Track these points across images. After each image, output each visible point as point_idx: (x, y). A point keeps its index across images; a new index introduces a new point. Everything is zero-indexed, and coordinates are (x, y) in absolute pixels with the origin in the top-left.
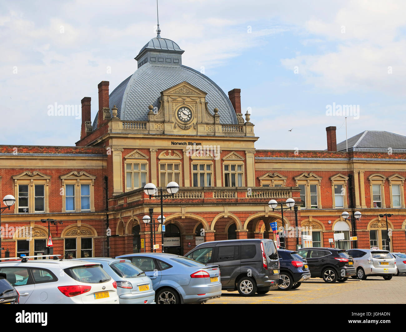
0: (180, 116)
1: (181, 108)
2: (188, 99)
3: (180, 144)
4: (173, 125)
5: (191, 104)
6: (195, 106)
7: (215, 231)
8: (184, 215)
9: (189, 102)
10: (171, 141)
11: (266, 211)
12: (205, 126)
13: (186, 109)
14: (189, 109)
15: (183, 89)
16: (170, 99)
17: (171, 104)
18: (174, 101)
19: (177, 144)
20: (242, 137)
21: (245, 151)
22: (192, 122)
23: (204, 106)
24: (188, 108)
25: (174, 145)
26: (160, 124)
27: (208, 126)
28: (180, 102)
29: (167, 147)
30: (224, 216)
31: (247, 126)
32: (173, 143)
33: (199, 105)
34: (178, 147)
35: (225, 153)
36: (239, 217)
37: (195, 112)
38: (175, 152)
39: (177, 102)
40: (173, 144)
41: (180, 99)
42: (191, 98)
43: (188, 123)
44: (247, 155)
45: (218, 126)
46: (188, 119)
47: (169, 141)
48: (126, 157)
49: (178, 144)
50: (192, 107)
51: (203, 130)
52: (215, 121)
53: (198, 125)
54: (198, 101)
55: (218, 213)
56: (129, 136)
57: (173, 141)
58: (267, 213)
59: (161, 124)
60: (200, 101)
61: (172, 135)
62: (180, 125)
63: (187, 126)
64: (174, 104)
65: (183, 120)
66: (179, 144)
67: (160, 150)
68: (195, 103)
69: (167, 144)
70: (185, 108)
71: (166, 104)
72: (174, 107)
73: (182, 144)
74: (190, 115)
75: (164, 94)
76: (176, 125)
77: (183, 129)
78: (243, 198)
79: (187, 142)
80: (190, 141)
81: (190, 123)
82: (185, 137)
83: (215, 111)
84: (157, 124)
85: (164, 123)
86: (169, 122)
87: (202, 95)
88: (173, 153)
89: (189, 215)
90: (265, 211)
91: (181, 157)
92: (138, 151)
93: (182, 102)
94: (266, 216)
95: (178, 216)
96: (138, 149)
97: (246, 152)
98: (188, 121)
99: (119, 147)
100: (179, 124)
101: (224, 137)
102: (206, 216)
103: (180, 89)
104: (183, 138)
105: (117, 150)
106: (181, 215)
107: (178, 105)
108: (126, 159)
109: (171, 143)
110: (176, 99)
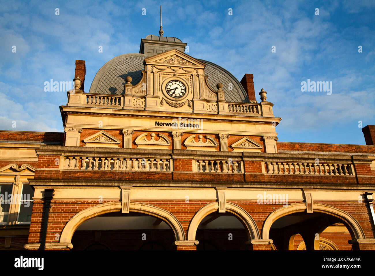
1: (171, 81)
4: (159, 101)
6: (190, 80)
7: (197, 242)
8: (126, 205)
9: (183, 75)
10: (155, 120)
11: (308, 201)
12: (205, 103)
13: (177, 83)
14: (182, 83)
15: (173, 59)
16: (155, 70)
17: (156, 76)
18: (161, 73)
19: (163, 124)
20: (257, 118)
21: (262, 137)
22: (186, 98)
23: (202, 80)
24: (180, 82)
25: (160, 126)
26: (140, 99)
27: (209, 104)
28: (170, 74)
29: (148, 127)
30: (218, 210)
31: (263, 106)
32: (157, 124)
33: (195, 77)
34: (165, 128)
35: (234, 138)
36: (251, 214)
37: (190, 87)
38: (161, 135)
39: (165, 73)
41: (169, 70)
42: (184, 69)
43: (180, 99)
44: (266, 142)
45: (222, 103)
46: (181, 94)
47: (152, 120)
48: (85, 140)
49: (165, 124)
50: (185, 80)
51: (200, 107)
52: (218, 98)
53: (195, 102)
54: (194, 73)
55: (203, 204)
56: (91, 111)
57: (157, 121)
58: (310, 205)
59: (142, 100)
60: (197, 73)
61: (155, 112)
62: (169, 101)
63: (178, 102)
64: (161, 75)
66: (166, 126)
67: (137, 132)
68: (190, 75)
69: (149, 124)
70: (176, 81)
71: (150, 75)
72: (161, 80)
73: (171, 125)
74: (184, 89)
75: (147, 63)
76: (164, 101)
77: (173, 106)
78: (256, 174)
81: (182, 99)
82: (175, 116)
83: (219, 86)
84: (136, 99)
85: (146, 99)
86: (153, 96)
87: (199, 66)
88: (157, 138)
89: (138, 207)
90: (305, 201)
91: (170, 143)
92: (105, 132)
93: (173, 74)
94: (308, 212)
95: (113, 207)
96: (106, 130)
97: (265, 137)
98: (181, 97)
99: (77, 126)
100: (167, 99)
101: (231, 116)
102: (176, 209)
103: (169, 59)
104: (171, 116)
105: (73, 130)
106: (119, 206)
107: (166, 78)
108: (85, 143)
109: (155, 123)
110: (164, 70)
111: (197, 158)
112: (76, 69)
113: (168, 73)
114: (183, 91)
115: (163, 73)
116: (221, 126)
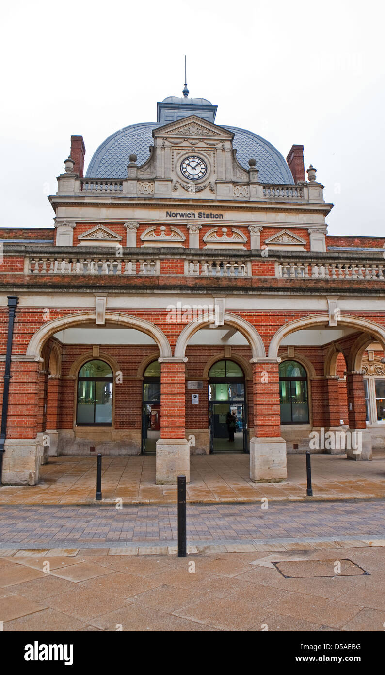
0: (184, 170)
1: (187, 159)
2: (201, 144)
3: (182, 215)
4: (172, 184)
5: (205, 152)
6: (212, 155)
7: (186, 360)
8: (100, 315)
9: (203, 149)
10: (166, 211)
12: (231, 185)
13: (196, 160)
14: (203, 160)
15: (191, 128)
16: (167, 144)
17: (168, 151)
18: (174, 148)
19: (176, 215)
20: (301, 204)
21: (307, 229)
22: (208, 180)
23: (229, 155)
24: (200, 159)
25: (172, 218)
26: (147, 183)
27: (237, 187)
28: (187, 148)
29: (156, 219)
31: (310, 189)
32: (169, 214)
33: (219, 152)
34: (178, 220)
35: (268, 232)
36: (257, 326)
37: (213, 164)
38: (173, 228)
39: (180, 148)
40: (170, 216)
41: (186, 144)
42: (205, 141)
43: (200, 181)
44: (311, 236)
45: (255, 186)
46: (201, 175)
47: (162, 210)
48: (79, 237)
49: (179, 215)
50: (207, 156)
51: (225, 193)
52: (250, 179)
53: (219, 185)
54: (219, 146)
56: (86, 201)
57: (169, 211)
58: (332, 317)
59: (150, 184)
60: (222, 146)
61: (165, 199)
62: (185, 184)
63: (197, 186)
64: (175, 151)
65: (191, 176)
66: (181, 217)
67: (142, 226)
68: (213, 149)
69: (158, 215)
70: (194, 157)
71: (160, 151)
72: (174, 157)
73: (187, 215)
74: (205, 168)
75: (156, 136)
76: (178, 185)
77: (189, 191)
78: (266, 277)
79: (196, 212)
80: (202, 211)
81: (202, 182)
82: (191, 203)
83: (252, 163)
84: (142, 184)
85: (154, 182)
86: (164, 179)
87: (224, 137)
88: (169, 232)
91: (184, 238)
92: (103, 227)
93: (190, 148)
94: (332, 324)
96: (103, 223)
97: (310, 231)
98: (200, 178)
99: (69, 220)
100: (182, 182)
101: (265, 203)
103: (185, 127)
104: (186, 204)
105: (65, 225)
106: (92, 316)
107: (182, 154)
108: (80, 241)
109: (166, 214)
110: (178, 143)
111: (191, 258)
112: (71, 148)
113: (184, 148)
114: (203, 171)
115: (177, 148)
116: (252, 216)
